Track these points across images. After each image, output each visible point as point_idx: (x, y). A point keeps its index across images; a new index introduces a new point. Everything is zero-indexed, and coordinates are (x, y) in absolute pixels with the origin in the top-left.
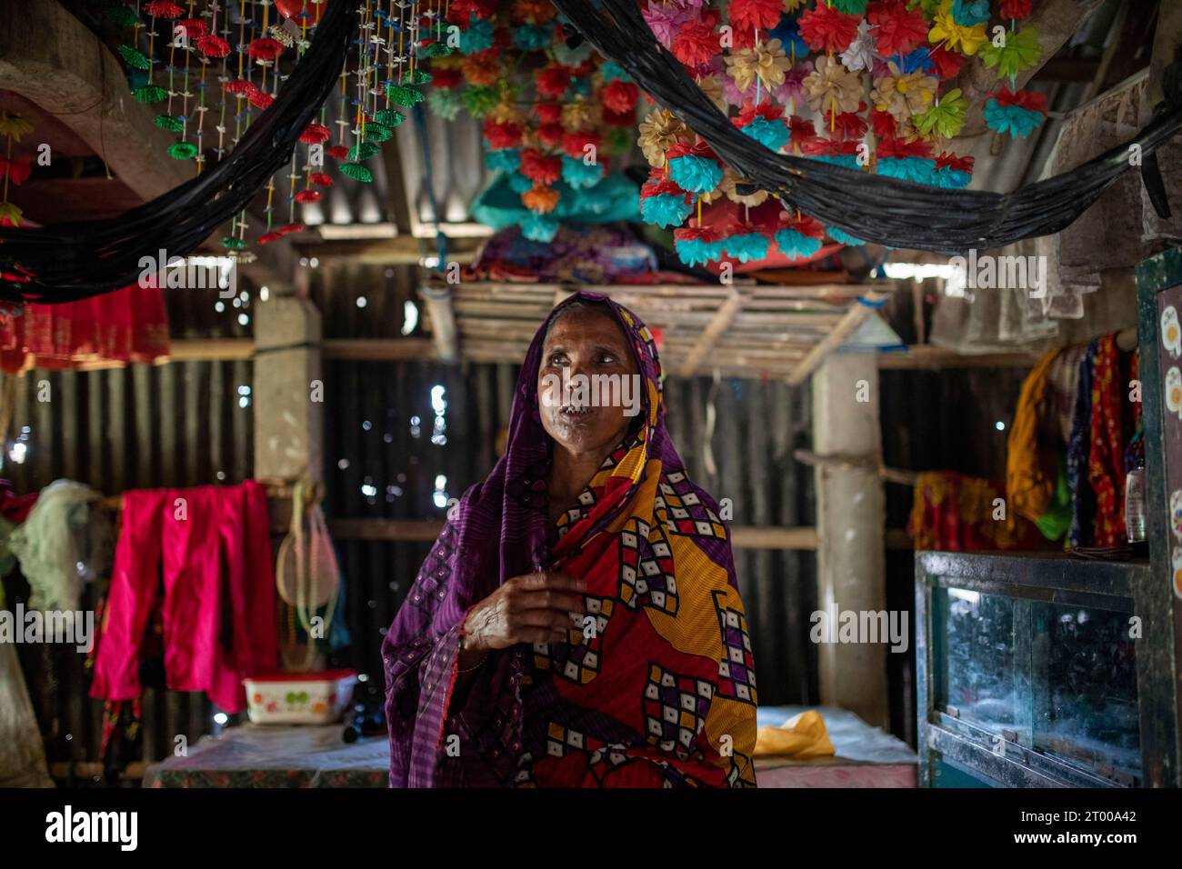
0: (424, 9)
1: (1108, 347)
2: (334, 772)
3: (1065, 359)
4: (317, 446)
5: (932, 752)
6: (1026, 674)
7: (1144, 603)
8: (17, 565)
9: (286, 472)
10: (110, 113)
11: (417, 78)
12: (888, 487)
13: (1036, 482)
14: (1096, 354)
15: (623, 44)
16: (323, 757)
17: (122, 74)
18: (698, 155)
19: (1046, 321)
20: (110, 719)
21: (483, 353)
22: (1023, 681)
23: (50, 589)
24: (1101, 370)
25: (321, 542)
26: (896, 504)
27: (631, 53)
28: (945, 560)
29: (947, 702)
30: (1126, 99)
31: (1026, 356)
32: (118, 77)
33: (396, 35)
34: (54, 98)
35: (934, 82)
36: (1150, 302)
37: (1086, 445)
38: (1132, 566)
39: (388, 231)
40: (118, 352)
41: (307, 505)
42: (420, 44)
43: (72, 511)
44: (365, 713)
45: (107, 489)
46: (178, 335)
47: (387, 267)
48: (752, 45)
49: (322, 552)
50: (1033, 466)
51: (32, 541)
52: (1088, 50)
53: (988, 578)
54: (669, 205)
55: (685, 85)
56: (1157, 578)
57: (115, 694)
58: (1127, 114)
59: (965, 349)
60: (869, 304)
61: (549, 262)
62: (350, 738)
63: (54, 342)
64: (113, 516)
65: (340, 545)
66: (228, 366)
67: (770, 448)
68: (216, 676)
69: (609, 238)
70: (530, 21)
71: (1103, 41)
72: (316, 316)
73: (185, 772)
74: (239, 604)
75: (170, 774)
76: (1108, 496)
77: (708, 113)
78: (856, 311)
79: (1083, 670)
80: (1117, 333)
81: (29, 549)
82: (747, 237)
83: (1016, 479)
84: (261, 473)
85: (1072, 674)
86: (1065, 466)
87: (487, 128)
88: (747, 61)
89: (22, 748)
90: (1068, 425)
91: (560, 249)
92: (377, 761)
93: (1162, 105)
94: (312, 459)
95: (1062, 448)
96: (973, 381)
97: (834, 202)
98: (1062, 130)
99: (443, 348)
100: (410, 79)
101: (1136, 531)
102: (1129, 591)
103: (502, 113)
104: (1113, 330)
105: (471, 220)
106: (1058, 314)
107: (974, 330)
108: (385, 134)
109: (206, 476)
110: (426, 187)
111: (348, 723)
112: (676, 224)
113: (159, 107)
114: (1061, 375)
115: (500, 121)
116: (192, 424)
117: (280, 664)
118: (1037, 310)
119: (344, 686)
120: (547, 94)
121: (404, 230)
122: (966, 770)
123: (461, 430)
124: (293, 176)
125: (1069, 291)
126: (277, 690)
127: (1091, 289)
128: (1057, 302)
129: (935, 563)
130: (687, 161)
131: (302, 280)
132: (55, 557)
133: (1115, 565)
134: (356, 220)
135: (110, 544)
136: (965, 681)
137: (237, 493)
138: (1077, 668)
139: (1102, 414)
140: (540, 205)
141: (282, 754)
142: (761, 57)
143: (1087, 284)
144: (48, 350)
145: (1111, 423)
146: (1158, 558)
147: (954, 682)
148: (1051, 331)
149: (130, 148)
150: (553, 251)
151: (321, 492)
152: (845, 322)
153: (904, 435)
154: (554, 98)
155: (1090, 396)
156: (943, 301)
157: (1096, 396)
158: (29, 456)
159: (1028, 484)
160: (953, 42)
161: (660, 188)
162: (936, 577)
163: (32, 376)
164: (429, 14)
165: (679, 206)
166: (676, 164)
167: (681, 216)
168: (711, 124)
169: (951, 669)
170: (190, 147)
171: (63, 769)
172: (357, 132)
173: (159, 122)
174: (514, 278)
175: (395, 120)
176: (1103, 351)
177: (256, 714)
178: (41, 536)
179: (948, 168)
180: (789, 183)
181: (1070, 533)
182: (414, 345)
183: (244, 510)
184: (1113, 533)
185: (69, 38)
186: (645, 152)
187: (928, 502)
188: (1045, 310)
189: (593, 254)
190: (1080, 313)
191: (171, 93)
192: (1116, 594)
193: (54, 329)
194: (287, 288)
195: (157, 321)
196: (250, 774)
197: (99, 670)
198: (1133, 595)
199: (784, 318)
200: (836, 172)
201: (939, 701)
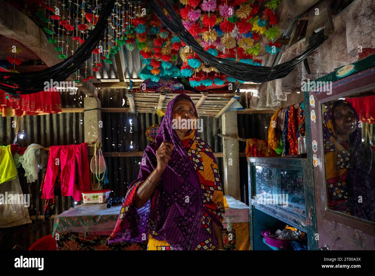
0: (125, 22)
1: (292, 108)
2: (104, 215)
3: (281, 111)
4: (100, 134)
5: (252, 206)
6: (276, 186)
7: (306, 168)
8: (22, 165)
9: (92, 140)
10: (43, 47)
11: (124, 39)
12: (240, 142)
13: (275, 141)
14: (289, 110)
15: (177, 29)
16: (102, 212)
17: (46, 37)
18: (195, 58)
19: (278, 101)
20: (46, 204)
21: (142, 111)
22: (275, 188)
23: (30, 171)
24: (290, 113)
25: (101, 158)
26: (242, 146)
27: (179, 31)
28: (255, 159)
29: (256, 194)
30: (299, 46)
31: (272, 111)
32: (45, 37)
33: (118, 27)
34: (26, 42)
35: (253, 40)
36: (307, 94)
37: (287, 131)
38: (302, 159)
39: (118, 81)
40: (48, 111)
41: (98, 149)
42: (124, 30)
43: (36, 151)
44: (113, 200)
45: (46, 146)
46: (64, 106)
47: (118, 89)
48: (208, 30)
49: (101, 160)
50: (274, 137)
51: (25, 159)
52: (287, 37)
53: (266, 163)
54: (188, 71)
55: (192, 40)
56: (309, 162)
57: (48, 198)
58: (299, 50)
59: (258, 109)
60: (235, 98)
61: (158, 87)
62: (109, 206)
63: (30, 107)
64: (47, 152)
65: (106, 159)
66: (77, 114)
67: (212, 133)
68: (74, 192)
69: (173, 82)
70: (154, 26)
71: (290, 35)
72: (100, 102)
73: (65, 217)
74: (80, 174)
75: (61, 218)
76: (292, 143)
77: (198, 46)
78: (232, 100)
79: (290, 185)
80: (294, 105)
81: (24, 161)
82: (207, 80)
83: (270, 140)
84: (86, 141)
85: (287, 186)
86: (282, 137)
87: (142, 53)
88: (207, 34)
89: (23, 212)
90: (282, 127)
91: (161, 85)
92: (116, 212)
93: (309, 46)
94: (99, 137)
95: (281, 132)
96: (259, 117)
97: (229, 69)
98: (283, 54)
99: (132, 110)
100: (122, 39)
101: (300, 151)
102: (302, 165)
103: (146, 50)
104: (293, 104)
105: (138, 78)
106: (281, 100)
107: (260, 104)
108: (116, 52)
109: (72, 142)
110: (127, 70)
111: (108, 203)
112: (190, 76)
113: (55, 45)
114: (281, 115)
115: (146, 51)
116: (68, 129)
117: (91, 188)
118: (275, 99)
119: (107, 193)
120: (157, 45)
121: (122, 80)
122: (261, 210)
123: (136, 130)
124: (92, 64)
125: (284, 94)
126: (90, 195)
127: (289, 93)
128: (281, 97)
129: (253, 160)
130: (192, 60)
131: (96, 93)
132: (31, 163)
133: (298, 159)
134: (110, 78)
135: (46, 160)
136: (260, 188)
137: (80, 146)
138: (288, 184)
139: (291, 124)
140: (156, 73)
141: (91, 211)
142: (211, 33)
143: (288, 92)
144: (29, 110)
145: (293, 126)
146: (309, 157)
147: (257, 189)
148: (279, 104)
149: (48, 56)
150: (159, 85)
151: (101, 145)
152: (230, 102)
153: (243, 130)
154: (159, 46)
155: (288, 120)
156: (253, 98)
157: (289, 120)
158: (24, 138)
159: (273, 141)
160: (258, 31)
161: (186, 67)
162: (253, 163)
163: (25, 117)
164: (127, 23)
165: (190, 72)
166: (189, 60)
167: (191, 74)
168: (199, 49)
169: (257, 186)
170: (64, 55)
171: (34, 217)
172: (108, 51)
173: (56, 49)
174: (149, 92)
175: (118, 49)
176: (291, 109)
177: (85, 201)
178: (28, 158)
179: (256, 62)
180: (219, 65)
181: (283, 153)
182: (125, 109)
183: (82, 150)
184: (293, 152)
185: (30, 26)
186: (182, 58)
187: (249, 145)
188: (278, 99)
189: (169, 86)
190: (286, 100)
191: (59, 41)
192: (298, 166)
193: (30, 104)
194: (92, 95)
195: (58, 103)
196: (82, 217)
197: (43, 192)
198: (303, 166)
199: (215, 101)
200: (230, 61)
201: (254, 193)
